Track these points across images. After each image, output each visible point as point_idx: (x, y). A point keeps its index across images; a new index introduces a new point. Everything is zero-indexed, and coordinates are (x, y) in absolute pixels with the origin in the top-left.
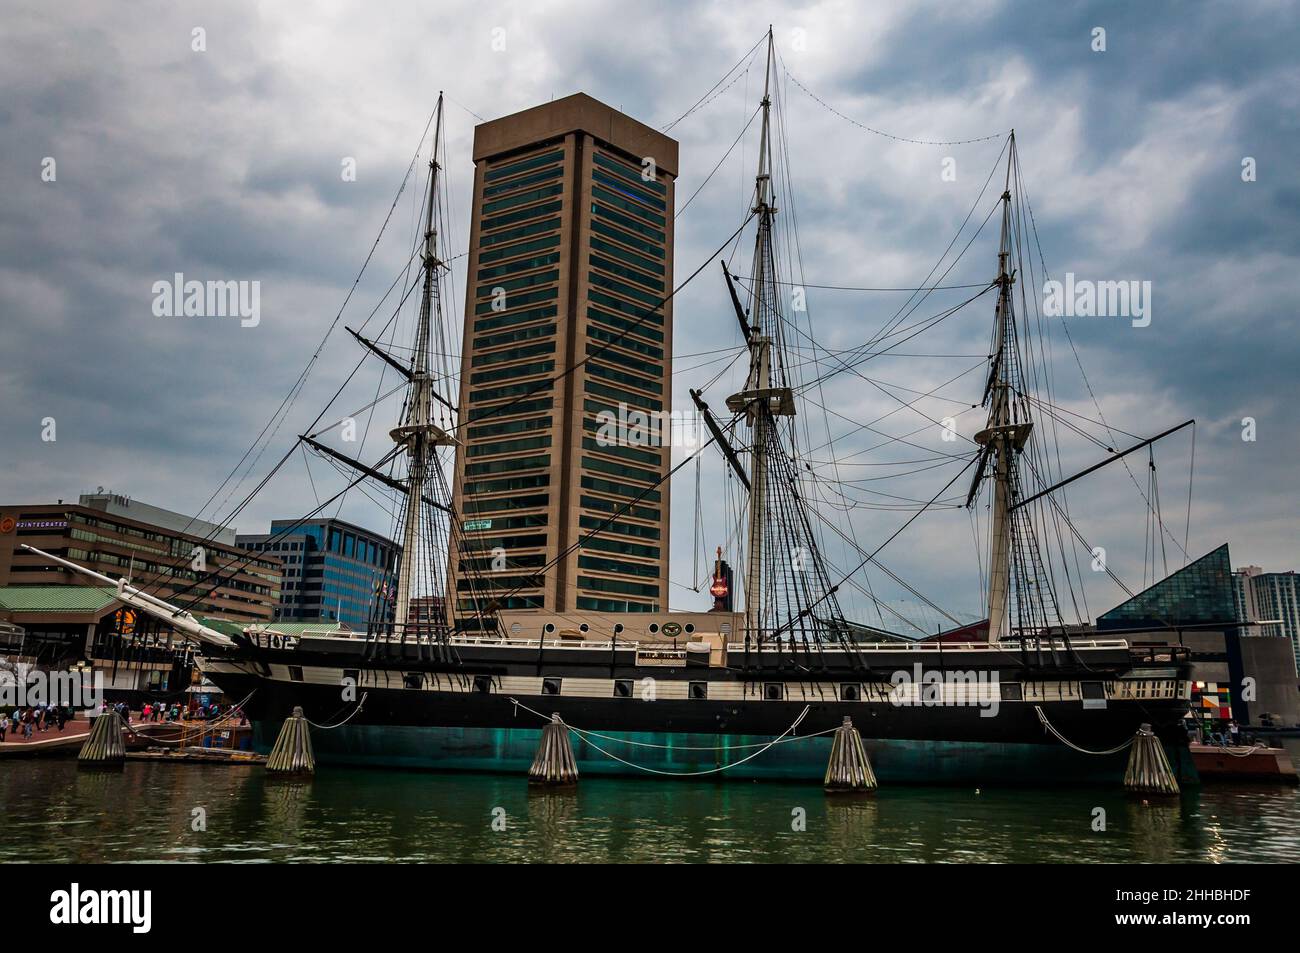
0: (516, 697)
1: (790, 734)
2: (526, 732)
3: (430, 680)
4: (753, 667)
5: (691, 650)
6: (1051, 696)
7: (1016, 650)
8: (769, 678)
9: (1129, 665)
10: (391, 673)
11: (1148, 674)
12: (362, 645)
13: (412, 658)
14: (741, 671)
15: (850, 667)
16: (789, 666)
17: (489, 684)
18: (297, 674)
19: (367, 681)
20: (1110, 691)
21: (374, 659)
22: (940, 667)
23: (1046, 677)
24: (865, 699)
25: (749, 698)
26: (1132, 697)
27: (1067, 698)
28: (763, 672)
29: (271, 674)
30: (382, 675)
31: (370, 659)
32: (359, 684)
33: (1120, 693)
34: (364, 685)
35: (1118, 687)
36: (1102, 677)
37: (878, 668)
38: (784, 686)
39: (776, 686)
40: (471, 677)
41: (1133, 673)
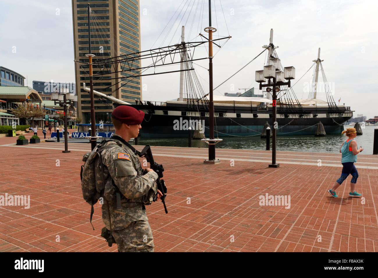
0: (231, 118)
1: (288, 125)
2: (234, 127)
3: (207, 114)
4: (283, 111)
5: (268, 107)
6: (334, 116)
7: (328, 107)
8: (285, 113)
9: (345, 110)
10: (196, 112)
11: (348, 112)
12: (187, 105)
13: (203, 108)
14: (280, 112)
15: (302, 111)
16: (290, 111)
17: (223, 115)
18: (166, 113)
19: (189, 114)
20: (343, 115)
21: (191, 108)
22: (316, 111)
23: (334, 113)
24: (303, 117)
25: (282, 117)
26: (346, 116)
27: (336, 117)
28: (285, 112)
29: (154, 113)
30: (193, 113)
31: (190, 109)
32: (187, 115)
33: (344, 115)
34: (188, 116)
35: (344, 114)
36: (342, 112)
37: (306, 111)
38: (288, 115)
39: (287, 115)
40: (218, 113)
41: (346, 112)
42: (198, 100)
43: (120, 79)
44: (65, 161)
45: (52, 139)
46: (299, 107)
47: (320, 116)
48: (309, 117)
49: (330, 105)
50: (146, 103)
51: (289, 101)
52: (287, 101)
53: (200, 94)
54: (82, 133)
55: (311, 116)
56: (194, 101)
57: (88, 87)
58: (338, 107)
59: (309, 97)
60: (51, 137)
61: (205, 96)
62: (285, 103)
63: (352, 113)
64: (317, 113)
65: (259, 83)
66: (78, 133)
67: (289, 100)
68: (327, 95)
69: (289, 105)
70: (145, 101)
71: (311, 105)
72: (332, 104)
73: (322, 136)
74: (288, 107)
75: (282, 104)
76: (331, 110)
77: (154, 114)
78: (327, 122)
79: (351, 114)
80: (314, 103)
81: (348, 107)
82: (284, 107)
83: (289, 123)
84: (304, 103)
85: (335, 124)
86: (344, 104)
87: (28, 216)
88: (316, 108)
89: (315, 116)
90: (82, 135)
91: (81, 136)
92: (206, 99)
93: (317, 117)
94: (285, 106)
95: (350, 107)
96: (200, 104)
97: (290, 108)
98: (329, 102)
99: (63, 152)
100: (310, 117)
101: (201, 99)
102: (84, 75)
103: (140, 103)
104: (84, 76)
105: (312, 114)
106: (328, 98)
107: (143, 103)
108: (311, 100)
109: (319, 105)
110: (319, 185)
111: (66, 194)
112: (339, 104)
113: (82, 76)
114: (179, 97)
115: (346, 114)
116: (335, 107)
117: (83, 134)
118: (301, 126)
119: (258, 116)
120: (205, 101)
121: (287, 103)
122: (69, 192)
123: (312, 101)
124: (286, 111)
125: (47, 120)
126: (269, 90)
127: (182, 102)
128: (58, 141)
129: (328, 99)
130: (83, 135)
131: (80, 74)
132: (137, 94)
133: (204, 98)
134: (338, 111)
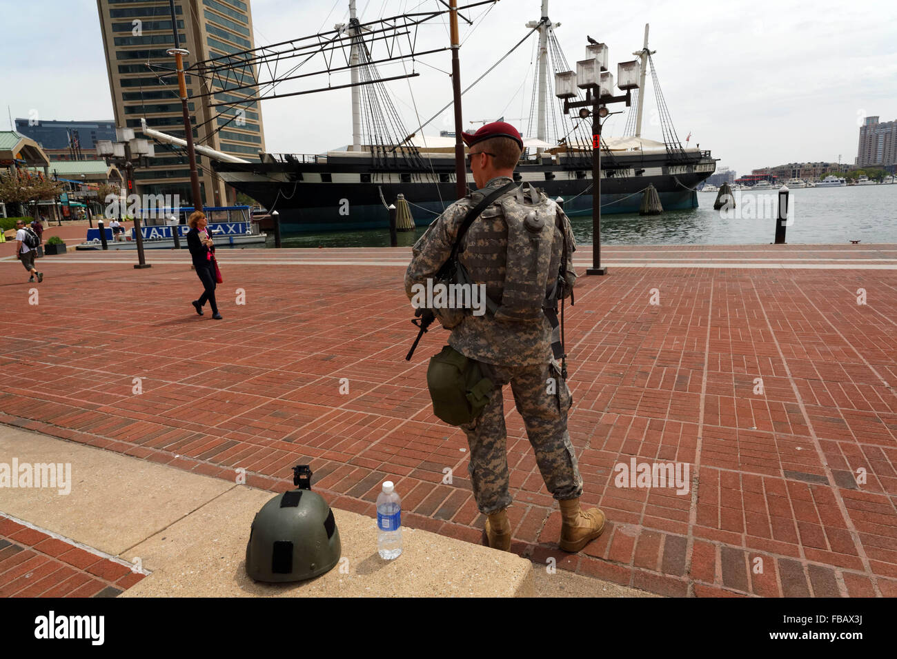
1: (585, 194)
3: (415, 177)
4: (573, 164)
5: (543, 157)
6: (678, 172)
7: (666, 152)
8: (578, 169)
9: (701, 158)
10: (391, 174)
11: (707, 161)
12: (372, 159)
13: (405, 165)
14: (568, 167)
15: (611, 163)
16: (588, 163)
17: (448, 178)
18: (327, 178)
19: (377, 180)
20: (695, 169)
21: (381, 167)
22: (642, 162)
23: (677, 164)
24: (615, 177)
25: (571, 179)
26: (702, 171)
27: (683, 172)
28: (578, 166)
29: (302, 179)
30: (386, 176)
31: (378, 167)
32: (372, 182)
33: (698, 169)
34: (375, 182)
35: (698, 167)
36: (693, 163)
37: (621, 162)
38: (584, 172)
39: (581, 172)
40: (438, 175)
41: (702, 161)
42: (395, 148)
43: (214, 108)
44: (154, 283)
45: (90, 244)
46: (606, 156)
47: (650, 172)
48: (626, 176)
49: (669, 147)
50: (284, 159)
51: (586, 144)
52: (581, 144)
53: (398, 133)
54: (154, 229)
55: (632, 173)
56: (386, 149)
57: (153, 129)
58: (686, 151)
59: (626, 134)
60: (88, 240)
61: (408, 139)
62: (577, 148)
63: (715, 164)
64: (643, 167)
65: (564, 100)
66: (146, 229)
67: (584, 140)
68: (664, 127)
69: (585, 150)
70: (280, 155)
71: (629, 150)
72: (674, 148)
73: (656, 213)
74: (584, 156)
75: (572, 150)
76: (672, 158)
77: (301, 182)
78: (664, 184)
79: (712, 166)
80: (638, 145)
81: (706, 151)
82: (576, 156)
83: (586, 190)
84: (616, 145)
85: (680, 189)
86: (698, 145)
87: (171, 382)
88: (640, 156)
89: (639, 173)
90: (154, 232)
91: (151, 236)
92: (412, 146)
93: (644, 174)
94: (576, 154)
95: (710, 151)
96: (399, 155)
97: (587, 158)
98: (667, 142)
99: (136, 267)
100: (629, 176)
101: (400, 145)
102: (141, 101)
103: (269, 159)
104: (141, 104)
105: (633, 170)
106: (665, 133)
107: (277, 158)
108: (631, 139)
109: (648, 149)
110: (709, 302)
111: (212, 341)
112: (689, 147)
113: (127, 103)
114: (352, 144)
115: (703, 166)
116: (681, 152)
117: (156, 231)
118: (612, 196)
119: (521, 177)
120: (409, 150)
121: (582, 148)
122: (216, 338)
123: (631, 142)
124: (579, 164)
125: (67, 204)
126: (584, 114)
127: (359, 153)
128: (105, 247)
129: (666, 136)
130: (157, 233)
131: (124, 100)
132: (254, 142)
133: (407, 143)
134: (686, 161)
